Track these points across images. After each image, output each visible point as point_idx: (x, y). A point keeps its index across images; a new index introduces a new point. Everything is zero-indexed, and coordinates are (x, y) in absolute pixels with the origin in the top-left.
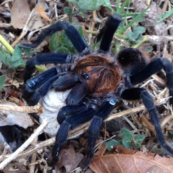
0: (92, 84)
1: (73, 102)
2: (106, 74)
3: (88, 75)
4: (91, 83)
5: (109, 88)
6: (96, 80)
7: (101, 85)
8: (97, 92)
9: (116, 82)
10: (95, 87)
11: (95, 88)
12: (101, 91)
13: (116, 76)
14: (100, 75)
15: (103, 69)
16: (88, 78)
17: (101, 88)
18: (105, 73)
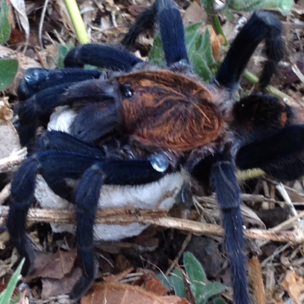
0: (134, 113)
1: (79, 132)
2: (177, 110)
3: (132, 91)
4: (131, 108)
5: (171, 139)
6: (147, 108)
7: (153, 125)
8: (139, 135)
9: (195, 137)
10: (139, 121)
11: (138, 125)
12: (151, 137)
13: (202, 126)
14: (161, 102)
15: (178, 98)
16: (129, 96)
17: (151, 131)
18: (176, 106)
